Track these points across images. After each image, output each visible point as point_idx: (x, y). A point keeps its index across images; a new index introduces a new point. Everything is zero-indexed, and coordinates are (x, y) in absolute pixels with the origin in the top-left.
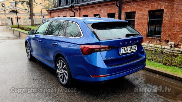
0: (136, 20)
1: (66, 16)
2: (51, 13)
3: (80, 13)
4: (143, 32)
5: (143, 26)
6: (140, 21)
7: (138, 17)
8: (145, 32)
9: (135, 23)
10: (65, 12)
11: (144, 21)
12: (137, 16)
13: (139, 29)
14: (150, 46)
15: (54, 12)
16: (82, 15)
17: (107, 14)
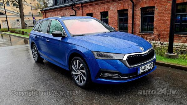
0: (155, 15)
1: (65, 16)
2: (45, 13)
3: (82, 12)
4: (165, 29)
5: (165, 22)
6: (161, 17)
7: (159, 12)
8: (168, 29)
9: (155, 20)
10: (64, 11)
11: (167, 16)
12: (156, 11)
13: (160, 26)
14: (175, 45)
15: (50, 12)
16: (85, 13)
17: (118, 11)
